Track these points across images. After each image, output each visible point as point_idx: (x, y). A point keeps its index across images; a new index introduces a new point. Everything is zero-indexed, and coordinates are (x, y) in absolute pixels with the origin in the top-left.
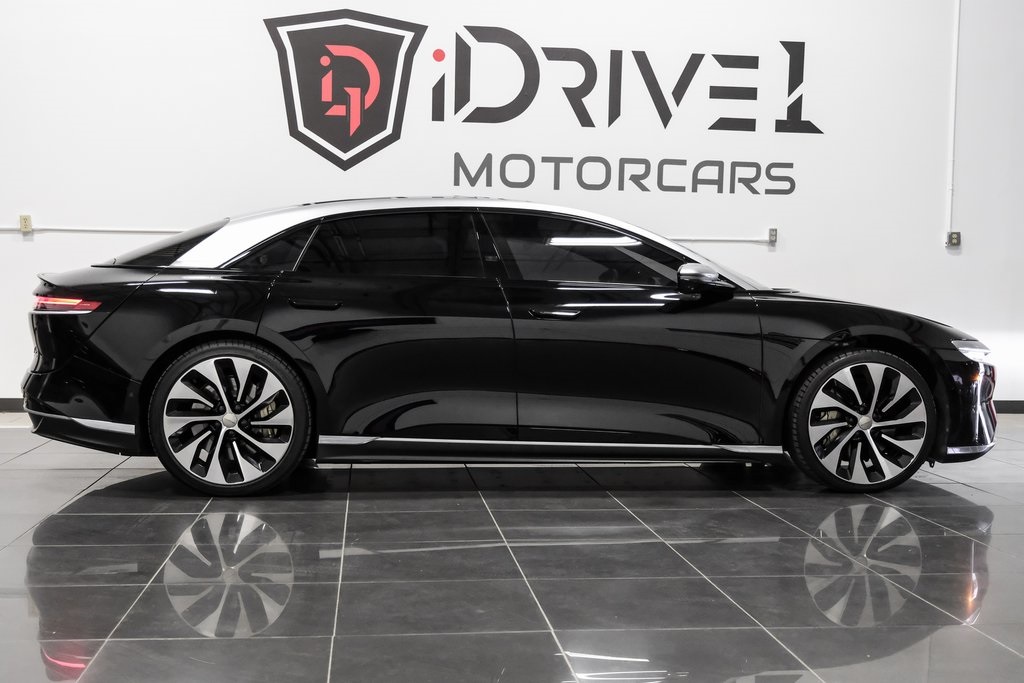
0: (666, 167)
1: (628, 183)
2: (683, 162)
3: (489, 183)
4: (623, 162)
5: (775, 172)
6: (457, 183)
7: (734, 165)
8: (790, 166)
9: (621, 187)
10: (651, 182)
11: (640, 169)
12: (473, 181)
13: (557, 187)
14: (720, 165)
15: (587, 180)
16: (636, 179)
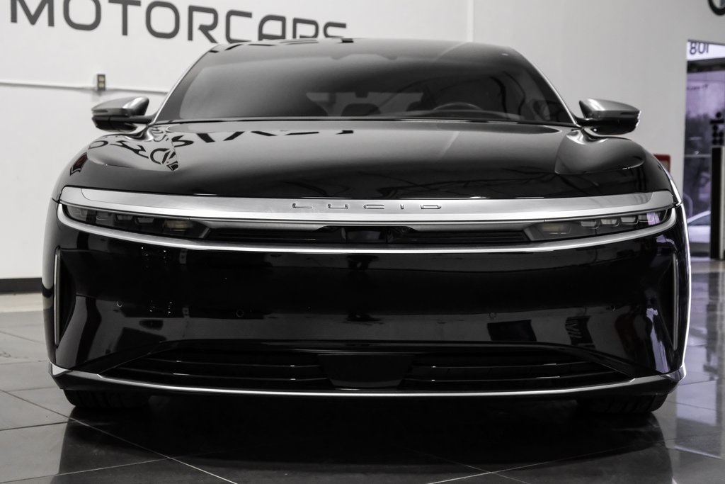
0: (233, 19)
1: (197, 34)
2: (249, 15)
3: (51, 23)
4: (192, 9)
5: (331, 31)
6: (14, 19)
7: (296, 21)
8: (343, 26)
9: (190, 37)
10: (219, 33)
11: (207, 19)
12: (33, 19)
13: (125, 32)
14: (283, 19)
15: (156, 27)
16: (205, 29)
